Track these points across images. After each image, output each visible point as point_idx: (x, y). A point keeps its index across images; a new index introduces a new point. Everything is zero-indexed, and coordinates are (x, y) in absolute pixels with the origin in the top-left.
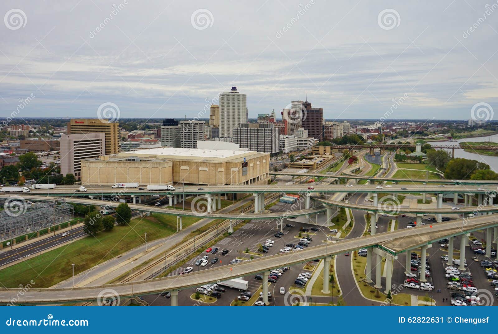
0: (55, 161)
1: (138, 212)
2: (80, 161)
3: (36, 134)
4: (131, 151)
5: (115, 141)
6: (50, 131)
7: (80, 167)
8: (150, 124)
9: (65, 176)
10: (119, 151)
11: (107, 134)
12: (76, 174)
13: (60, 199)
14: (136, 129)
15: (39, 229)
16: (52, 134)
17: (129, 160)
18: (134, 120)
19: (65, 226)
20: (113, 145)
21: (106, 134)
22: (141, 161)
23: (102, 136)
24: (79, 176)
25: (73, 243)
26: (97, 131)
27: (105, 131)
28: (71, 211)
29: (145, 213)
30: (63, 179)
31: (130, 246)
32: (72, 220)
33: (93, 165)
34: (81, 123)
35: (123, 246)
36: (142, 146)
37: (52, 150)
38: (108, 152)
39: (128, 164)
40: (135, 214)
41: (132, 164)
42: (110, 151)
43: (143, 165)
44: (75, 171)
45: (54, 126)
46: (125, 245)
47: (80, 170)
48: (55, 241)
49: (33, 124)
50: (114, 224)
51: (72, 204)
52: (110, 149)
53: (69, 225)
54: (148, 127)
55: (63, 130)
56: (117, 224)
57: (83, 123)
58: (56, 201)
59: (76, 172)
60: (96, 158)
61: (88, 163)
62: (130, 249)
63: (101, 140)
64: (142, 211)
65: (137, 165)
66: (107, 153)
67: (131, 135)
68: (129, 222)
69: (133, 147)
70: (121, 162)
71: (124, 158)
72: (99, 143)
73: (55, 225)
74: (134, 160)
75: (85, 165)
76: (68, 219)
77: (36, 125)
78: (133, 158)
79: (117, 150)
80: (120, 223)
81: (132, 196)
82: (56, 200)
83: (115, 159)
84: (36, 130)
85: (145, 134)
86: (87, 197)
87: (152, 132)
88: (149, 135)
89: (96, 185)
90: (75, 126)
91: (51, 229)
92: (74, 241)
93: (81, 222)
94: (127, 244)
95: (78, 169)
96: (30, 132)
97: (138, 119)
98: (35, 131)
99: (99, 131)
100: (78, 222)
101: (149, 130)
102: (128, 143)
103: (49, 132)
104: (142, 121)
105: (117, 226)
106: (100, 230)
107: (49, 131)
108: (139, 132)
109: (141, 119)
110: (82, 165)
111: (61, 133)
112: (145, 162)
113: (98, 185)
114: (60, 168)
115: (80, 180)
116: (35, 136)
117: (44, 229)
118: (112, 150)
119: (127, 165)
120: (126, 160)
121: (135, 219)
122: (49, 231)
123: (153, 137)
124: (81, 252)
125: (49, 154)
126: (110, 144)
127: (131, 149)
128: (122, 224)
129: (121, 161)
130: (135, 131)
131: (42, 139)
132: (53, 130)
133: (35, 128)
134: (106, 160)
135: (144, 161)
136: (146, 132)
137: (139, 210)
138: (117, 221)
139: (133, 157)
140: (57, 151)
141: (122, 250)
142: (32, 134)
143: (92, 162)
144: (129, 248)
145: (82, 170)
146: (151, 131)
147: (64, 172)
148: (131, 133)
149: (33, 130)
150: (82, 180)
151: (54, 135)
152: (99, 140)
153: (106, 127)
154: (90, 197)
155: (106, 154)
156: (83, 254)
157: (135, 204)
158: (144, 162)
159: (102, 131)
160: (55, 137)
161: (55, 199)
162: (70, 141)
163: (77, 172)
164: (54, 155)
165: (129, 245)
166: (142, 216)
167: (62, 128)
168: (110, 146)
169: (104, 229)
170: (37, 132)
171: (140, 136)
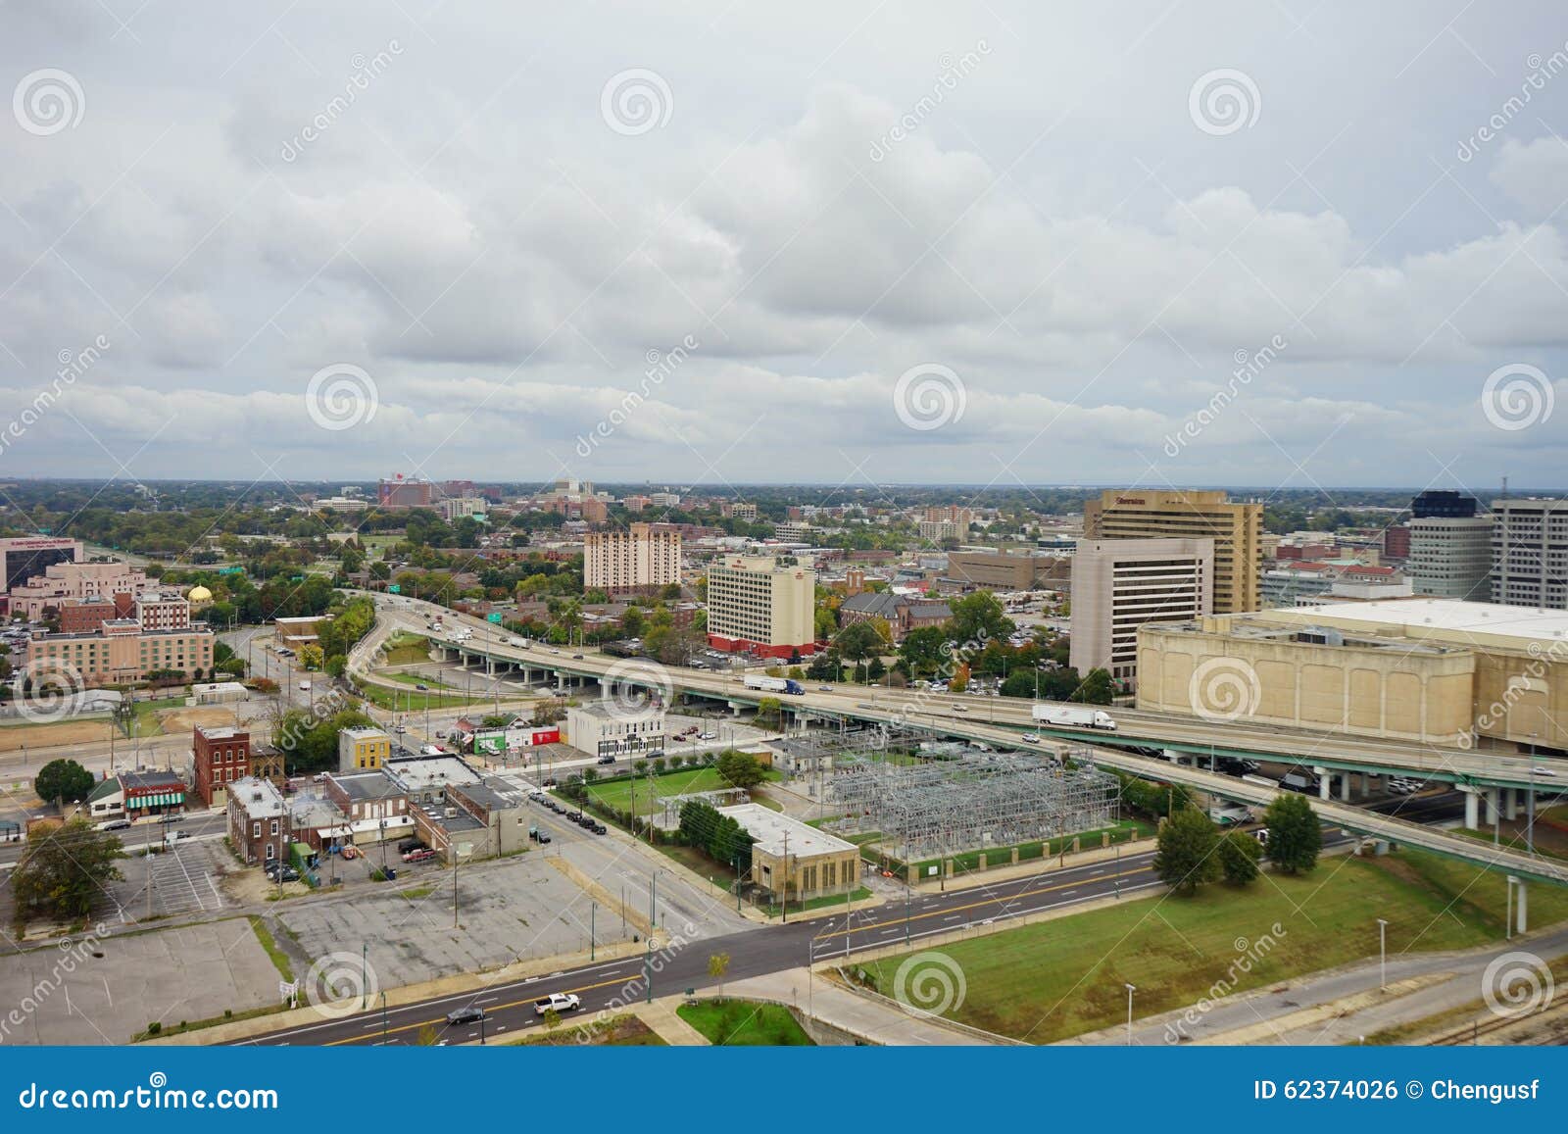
0: (1047, 624)
1: (1345, 833)
2: (1133, 630)
3: (990, 535)
4: (1299, 604)
5: (1246, 568)
6: (1029, 528)
7: (1133, 649)
8: (1350, 509)
9: (1083, 673)
10: (1258, 603)
11: (1222, 542)
12: (1116, 670)
13: (1078, 752)
14: (1304, 527)
15: (1015, 840)
16: (1033, 538)
17: (1304, 638)
18: (1294, 495)
19: (1092, 842)
20: (1242, 581)
21: (1216, 542)
22: (1345, 643)
23: (1204, 549)
24: (1129, 679)
25: (1121, 907)
26: (1185, 532)
27: (1213, 533)
28: (1111, 794)
29: (1372, 841)
30: (1077, 683)
31: (1319, 956)
32: (1113, 826)
33: (1175, 646)
34: (1134, 502)
35: (1291, 949)
36: (1337, 589)
37: (1038, 587)
38: (1221, 604)
39: (1301, 653)
40: (1335, 840)
41: (1314, 654)
42: (1230, 600)
43: (1358, 659)
44: (1115, 660)
45: (1037, 510)
46: (1299, 950)
47: (1133, 658)
48: (1064, 890)
49: (980, 503)
50: (1258, 863)
51: (1115, 771)
52: (1230, 596)
53: (1106, 842)
54: (1347, 520)
55: (1065, 523)
56: (1269, 864)
57: (1142, 502)
58: (1066, 758)
59: (1118, 665)
60: (1187, 622)
61: (1162, 639)
62: (1320, 969)
63: (1201, 562)
64: (1359, 834)
65: (1332, 660)
66: (1218, 608)
67: (1287, 547)
68: (1311, 865)
69: (1303, 590)
70: (1271, 642)
71: (1284, 628)
72: (1192, 571)
73: (1065, 834)
74: (1320, 640)
75: (1152, 643)
76: (1101, 821)
77: (988, 506)
78: (1319, 633)
79: (1253, 599)
80: (1280, 865)
81: (1318, 770)
82: (1065, 751)
83: (1252, 630)
84: (990, 522)
85: (1339, 544)
86: (1156, 755)
87: (1362, 538)
88: (1358, 547)
89: (1184, 715)
90: (1115, 512)
91: (1051, 845)
92: (1124, 900)
93: (1143, 836)
94: (1307, 948)
95: (1126, 655)
96: (973, 527)
97: (1307, 493)
98: (985, 524)
99: (1194, 532)
100: (1134, 836)
101: (1351, 532)
102: (1286, 574)
103: (1023, 531)
104: (1320, 498)
105: (1266, 871)
106: (1210, 879)
107: (1025, 525)
108: (1315, 538)
109: (1317, 492)
110: (1142, 642)
111: (1062, 532)
112: (1367, 650)
113: (1191, 717)
114: (1069, 648)
115: (1128, 691)
116: (985, 539)
117: (1031, 841)
118: (1237, 598)
119: (1297, 657)
120: (1291, 638)
121: (1334, 857)
122: (1046, 852)
123: (1372, 558)
124: (1147, 945)
125: (1028, 599)
126: (1230, 578)
127: (1297, 599)
128: (1285, 867)
129: (1274, 638)
130: (1298, 534)
131: (1009, 551)
132: (1035, 523)
133: (986, 518)
134: (1219, 632)
135: (1358, 644)
136: (1340, 538)
137: (1346, 827)
138: (1268, 854)
139: (1318, 628)
140: (1051, 592)
141: (1288, 964)
142: (977, 534)
143: (1175, 637)
144: (1315, 963)
145: (1138, 658)
146: (1358, 533)
147: (1083, 662)
148: (1287, 541)
149: (980, 522)
150: (1138, 691)
151: (1039, 539)
152: (1193, 562)
153: (1219, 520)
154: (1167, 753)
155: (1214, 612)
156: (1155, 951)
157: (1325, 802)
158: (1359, 649)
159: (1203, 533)
160: (1042, 544)
161: (1062, 748)
162: (1101, 560)
163: (1121, 665)
164: (1045, 603)
165: (1312, 954)
166: (1357, 851)
167: (1063, 518)
168: (1230, 582)
169: (1224, 878)
170: (992, 529)
171: (1319, 551)
